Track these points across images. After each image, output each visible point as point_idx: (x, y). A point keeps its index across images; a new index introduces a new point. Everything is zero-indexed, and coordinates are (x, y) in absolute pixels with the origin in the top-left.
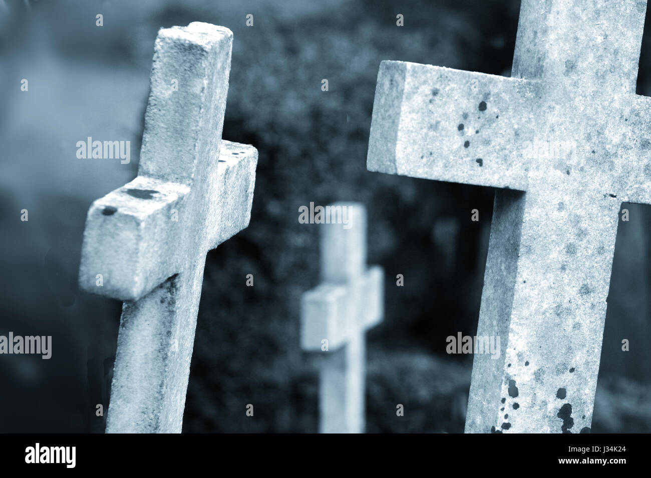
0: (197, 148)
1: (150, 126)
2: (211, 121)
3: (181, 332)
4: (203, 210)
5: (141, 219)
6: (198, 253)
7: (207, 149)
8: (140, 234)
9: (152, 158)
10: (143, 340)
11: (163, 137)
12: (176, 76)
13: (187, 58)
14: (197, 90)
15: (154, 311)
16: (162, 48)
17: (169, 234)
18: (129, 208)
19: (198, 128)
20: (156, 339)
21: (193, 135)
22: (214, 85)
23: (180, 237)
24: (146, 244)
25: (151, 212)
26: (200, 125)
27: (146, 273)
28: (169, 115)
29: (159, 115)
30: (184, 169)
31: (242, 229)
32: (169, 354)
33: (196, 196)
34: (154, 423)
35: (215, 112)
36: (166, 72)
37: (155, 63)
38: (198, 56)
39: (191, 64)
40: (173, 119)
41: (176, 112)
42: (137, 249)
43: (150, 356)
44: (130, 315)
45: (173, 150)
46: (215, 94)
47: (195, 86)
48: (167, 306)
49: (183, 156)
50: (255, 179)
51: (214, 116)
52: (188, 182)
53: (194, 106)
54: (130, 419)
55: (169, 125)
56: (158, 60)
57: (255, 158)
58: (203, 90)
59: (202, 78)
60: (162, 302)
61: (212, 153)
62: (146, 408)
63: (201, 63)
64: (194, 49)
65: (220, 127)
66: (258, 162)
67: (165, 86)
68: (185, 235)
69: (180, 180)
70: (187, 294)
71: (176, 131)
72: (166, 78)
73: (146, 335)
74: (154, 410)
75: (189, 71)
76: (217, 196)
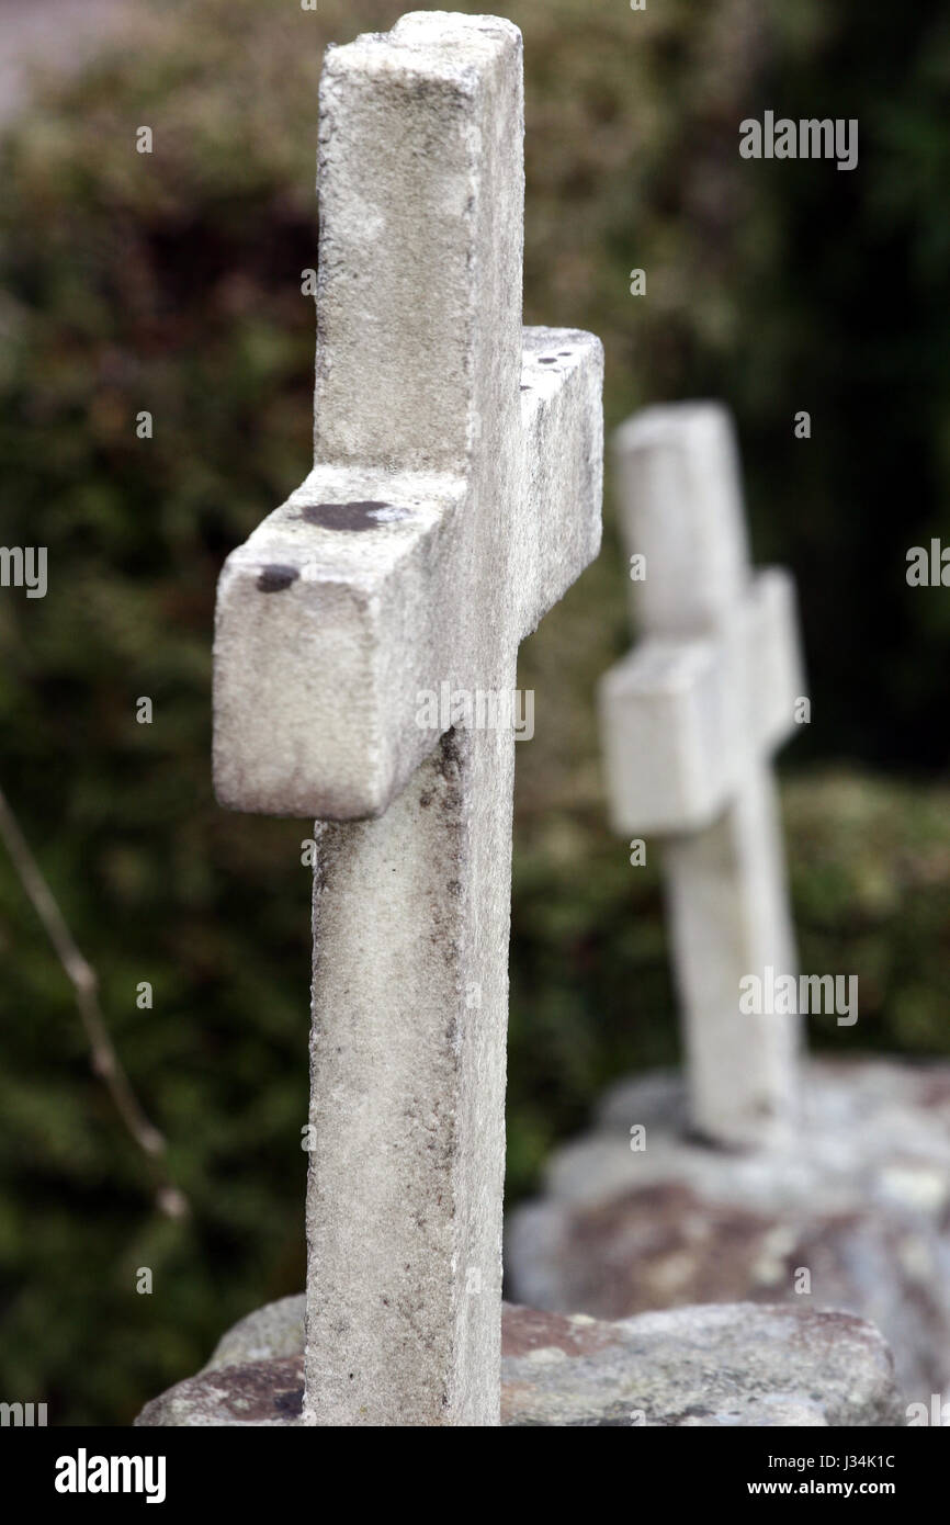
0: (471, 366)
1: (333, 323)
2: (495, 285)
3: (482, 878)
4: (501, 532)
5: (369, 589)
6: (499, 654)
7: (494, 365)
8: (371, 631)
9: (347, 411)
10: (383, 913)
11: (374, 350)
12: (391, 174)
13: (415, 122)
14: (453, 206)
15: (406, 831)
16: (342, 102)
17: (433, 616)
18: (327, 564)
19: (469, 311)
20: (419, 907)
21: (457, 332)
22: (494, 183)
23: (456, 621)
24: (387, 658)
25: (388, 566)
26: (473, 303)
27: (394, 734)
28: (384, 286)
29: (355, 289)
30: (441, 431)
31: (586, 564)
32: (461, 944)
33: (483, 500)
34: (441, 1138)
35: (502, 259)
36: (360, 166)
37: (327, 145)
38: (446, 112)
39: (429, 136)
40: (397, 294)
41: (401, 276)
42: (366, 674)
43: (410, 957)
44: (340, 849)
45: (407, 382)
46: (497, 209)
47: (446, 195)
48: (440, 812)
49: (435, 396)
50: (602, 421)
51: (500, 271)
52: (457, 465)
53: (450, 252)
54: (372, 1136)
55: (388, 314)
56: (334, 136)
57: (598, 364)
58: (470, 205)
59: (462, 173)
60: (424, 803)
61: (504, 373)
62: (416, 1101)
63: (457, 130)
64: (432, 94)
65: (516, 299)
66: (605, 374)
67: (364, 208)
68: (467, 609)
69: (434, 461)
70: (486, 770)
71: (408, 327)
72: (362, 186)
73: (390, 899)
74: (438, 1104)
75: (423, 155)
76: (526, 488)
